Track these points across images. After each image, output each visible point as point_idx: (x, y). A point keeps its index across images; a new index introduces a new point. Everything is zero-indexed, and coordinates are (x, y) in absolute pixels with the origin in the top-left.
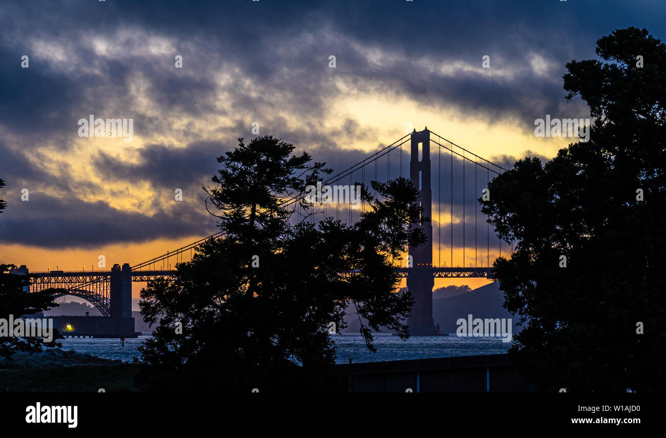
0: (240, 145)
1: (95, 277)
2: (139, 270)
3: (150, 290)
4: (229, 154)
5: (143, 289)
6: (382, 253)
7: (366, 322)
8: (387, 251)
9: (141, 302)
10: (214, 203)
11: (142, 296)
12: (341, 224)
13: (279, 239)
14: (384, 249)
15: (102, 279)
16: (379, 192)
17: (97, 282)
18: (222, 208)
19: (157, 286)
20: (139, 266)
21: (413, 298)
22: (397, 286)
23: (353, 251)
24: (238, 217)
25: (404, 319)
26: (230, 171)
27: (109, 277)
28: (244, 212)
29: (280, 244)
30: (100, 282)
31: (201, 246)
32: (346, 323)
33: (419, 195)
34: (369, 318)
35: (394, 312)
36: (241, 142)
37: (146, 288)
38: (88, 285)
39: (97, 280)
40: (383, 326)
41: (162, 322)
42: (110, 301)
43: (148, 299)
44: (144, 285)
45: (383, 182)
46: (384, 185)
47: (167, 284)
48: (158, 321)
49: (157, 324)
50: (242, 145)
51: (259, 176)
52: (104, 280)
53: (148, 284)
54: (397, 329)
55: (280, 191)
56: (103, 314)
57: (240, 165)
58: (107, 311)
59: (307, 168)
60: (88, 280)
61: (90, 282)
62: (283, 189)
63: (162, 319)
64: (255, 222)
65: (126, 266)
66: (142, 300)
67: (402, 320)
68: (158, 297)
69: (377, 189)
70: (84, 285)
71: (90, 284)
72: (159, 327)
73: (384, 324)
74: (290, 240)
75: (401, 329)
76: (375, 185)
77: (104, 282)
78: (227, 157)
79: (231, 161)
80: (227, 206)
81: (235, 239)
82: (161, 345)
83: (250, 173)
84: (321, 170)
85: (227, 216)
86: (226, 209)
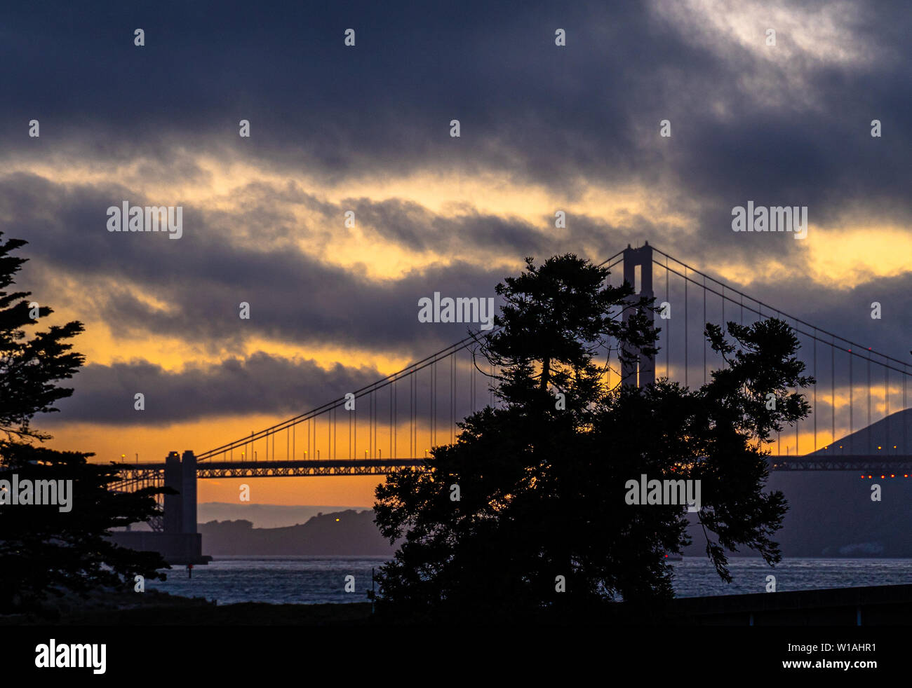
0: (528, 268)
1: (140, 472)
2: (207, 460)
3: (390, 487)
4: (510, 281)
5: (381, 486)
6: (743, 432)
7: (714, 537)
8: (753, 428)
9: (377, 505)
10: (487, 355)
11: (380, 497)
12: (681, 388)
13: (586, 411)
14: (746, 425)
15: (151, 475)
16: (738, 339)
17: (143, 479)
18: (500, 363)
19: (401, 481)
20: (208, 455)
21: (785, 502)
22: (762, 484)
23: (699, 429)
24: (522, 377)
25: (772, 533)
26: (516, 307)
27: (162, 471)
28: (531, 370)
29: (587, 418)
30: (148, 479)
31: (468, 421)
32: (690, 537)
33: (799, 346)
34: (719, 530)
35: (756, 522)
36: (529, 263)
37: (384, 485)
38: (129, 484)
39: (144, 476)
40: (741, 544)
41: (410, 536)
42: (164, 507)
43: (387, 501)
44: (382, 480)
45: (745, 325)
46: (747, 328)
47: (416, 478)
48: (404, 534)
49: (403, 540)
50: (531, 268)
51: (557, 315)
52: (154, 476)
53: (388, 479)
54: (760, 548)
55: (591, 338)
56: (153, 528)
57: (529, 299)
58: (159, 523)
59: (629, 303)
60: (130, 475)
61: (133, 479)
62: (595, 335)
63: (409, 532)
64: (549, 385)
65: (189, 454)
66: (379, 502)
67: (769, 533)
68: (402, 498)
69: (736, 335)
70: (124, 484)
71: (133, 483)
72: (406, 544)
73: (742, 540)
74: (605, 412)
75: (767, 548)
76: (733, 328)
77: (154, 479)
78: (507, 285)
79: (513, 292)
80: (505, 360)
81: (522, 411)
82: (409, 572)
83: (543, 310)
84: (649, 308)
85: (505, 374)
86: (504, 365)
